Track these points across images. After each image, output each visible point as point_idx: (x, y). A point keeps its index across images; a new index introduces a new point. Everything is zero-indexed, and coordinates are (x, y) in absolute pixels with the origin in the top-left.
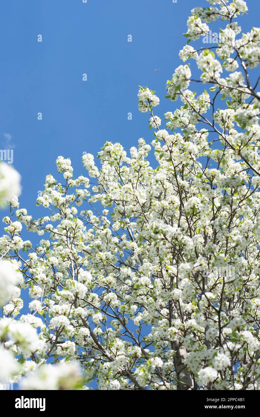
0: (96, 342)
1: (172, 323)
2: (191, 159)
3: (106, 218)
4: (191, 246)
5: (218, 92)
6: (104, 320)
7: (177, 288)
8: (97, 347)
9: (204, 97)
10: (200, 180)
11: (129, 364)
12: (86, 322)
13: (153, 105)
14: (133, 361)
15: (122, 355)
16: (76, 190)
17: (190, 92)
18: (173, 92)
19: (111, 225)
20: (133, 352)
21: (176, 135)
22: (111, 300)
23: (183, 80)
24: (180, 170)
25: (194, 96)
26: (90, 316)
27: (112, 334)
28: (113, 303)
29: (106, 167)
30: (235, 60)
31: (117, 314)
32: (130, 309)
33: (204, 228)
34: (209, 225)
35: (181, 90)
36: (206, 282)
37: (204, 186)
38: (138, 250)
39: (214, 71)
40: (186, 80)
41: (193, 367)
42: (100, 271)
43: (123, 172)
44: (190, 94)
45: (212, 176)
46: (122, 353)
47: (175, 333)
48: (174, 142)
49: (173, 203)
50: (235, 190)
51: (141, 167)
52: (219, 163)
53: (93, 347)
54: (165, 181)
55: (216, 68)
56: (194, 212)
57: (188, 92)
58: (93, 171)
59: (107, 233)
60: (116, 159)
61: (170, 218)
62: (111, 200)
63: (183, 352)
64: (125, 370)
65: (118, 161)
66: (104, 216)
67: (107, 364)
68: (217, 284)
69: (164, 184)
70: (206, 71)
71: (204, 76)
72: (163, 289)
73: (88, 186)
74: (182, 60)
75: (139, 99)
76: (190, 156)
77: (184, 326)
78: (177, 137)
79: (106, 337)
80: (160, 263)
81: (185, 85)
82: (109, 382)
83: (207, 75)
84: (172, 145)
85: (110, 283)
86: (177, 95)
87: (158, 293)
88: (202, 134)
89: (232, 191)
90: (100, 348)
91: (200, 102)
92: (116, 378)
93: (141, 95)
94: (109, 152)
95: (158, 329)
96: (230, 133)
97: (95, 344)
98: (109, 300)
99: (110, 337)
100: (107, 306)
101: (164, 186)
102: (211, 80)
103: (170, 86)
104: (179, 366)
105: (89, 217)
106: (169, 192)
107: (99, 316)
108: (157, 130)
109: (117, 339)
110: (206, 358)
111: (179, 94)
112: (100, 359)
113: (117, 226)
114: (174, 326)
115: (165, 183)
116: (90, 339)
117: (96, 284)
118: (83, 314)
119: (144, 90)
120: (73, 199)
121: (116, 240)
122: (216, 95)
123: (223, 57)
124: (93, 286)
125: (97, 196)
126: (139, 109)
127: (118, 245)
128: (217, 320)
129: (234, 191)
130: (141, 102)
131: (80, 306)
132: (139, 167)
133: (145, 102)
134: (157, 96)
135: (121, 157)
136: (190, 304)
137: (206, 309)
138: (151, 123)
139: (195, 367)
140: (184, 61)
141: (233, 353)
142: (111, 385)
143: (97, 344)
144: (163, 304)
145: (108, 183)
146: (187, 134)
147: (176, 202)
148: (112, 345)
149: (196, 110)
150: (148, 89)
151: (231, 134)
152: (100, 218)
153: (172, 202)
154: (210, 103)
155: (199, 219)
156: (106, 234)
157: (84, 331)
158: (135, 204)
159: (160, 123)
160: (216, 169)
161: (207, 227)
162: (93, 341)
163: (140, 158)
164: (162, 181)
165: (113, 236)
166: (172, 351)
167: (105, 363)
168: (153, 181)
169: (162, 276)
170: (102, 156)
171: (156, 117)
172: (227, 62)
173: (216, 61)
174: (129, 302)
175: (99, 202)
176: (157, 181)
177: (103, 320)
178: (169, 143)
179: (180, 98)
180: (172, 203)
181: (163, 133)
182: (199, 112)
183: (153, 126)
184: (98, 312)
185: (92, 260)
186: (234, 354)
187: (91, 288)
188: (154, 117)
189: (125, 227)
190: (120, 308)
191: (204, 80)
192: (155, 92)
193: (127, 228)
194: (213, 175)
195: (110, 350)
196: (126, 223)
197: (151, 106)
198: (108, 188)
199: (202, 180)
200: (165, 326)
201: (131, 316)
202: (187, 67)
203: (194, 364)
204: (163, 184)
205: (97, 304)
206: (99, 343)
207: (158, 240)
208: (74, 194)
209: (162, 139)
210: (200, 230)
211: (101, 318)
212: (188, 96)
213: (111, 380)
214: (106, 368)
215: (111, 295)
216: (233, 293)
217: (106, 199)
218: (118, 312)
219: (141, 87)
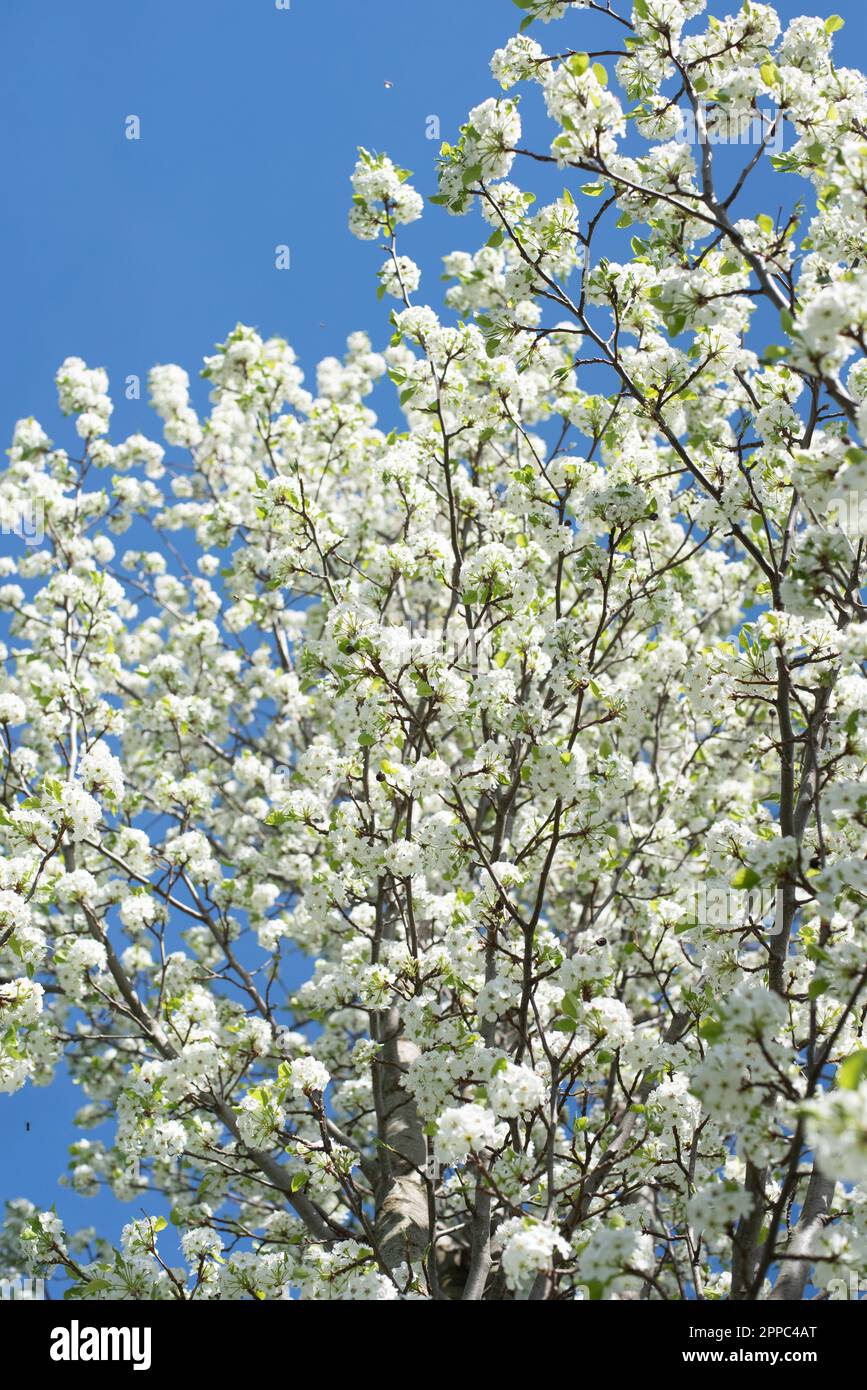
0: (125, 990)
1: (381, 954)
2: (503, 415)
3: (207, 585)
4: (459, 703)
5: (607, 203)
6: (160, 923)
7: (409, 838)
8: (125, 1007)
9: (560, 215)
10: (525, 489)
11: (225, 1076)
12: (99, 922)
13: (399, 219)
14: (239, 1066)
15: (205, 1040)
16: (115, 478)
17: (517, 190)
18: (458, 185)
19: (221, 612)
20: (243, 1036)
21: (464, 330)
22: (189, 858)
23: (491, 149)
24: (469, 452)
25: (526, 206)
26: (113, 903)
27: (180, 972)
28: (195, 867)
29: (227, 414)
30: (674, 102)
31: (207, 905)
32: (248, 894)
33: (524, 650)
34: (541, 645)
35: (486, 183)
36: (509, 829)
37: (536, 510)
38: (300, 704)
39: (599, 131)
40: (503, 148)
41: (426, 1100)
42: (164, 757)
43: (280, 435)
44: (513, 198)
45: (568, 481)
46: (207, 1034)
47: (386, 985)
48: (454, 352)
49: (432, 558)
50: (623, 532)
51: (341, 425)
52: (597, 440)
53: (113, 1006)
54: (413, 480)
55: (605, 121)
56: (492, 595)
57: (508, 191)
58: (180, 424)
59: (203, 634)
60: (261, 390)
61: (422, 609)
62: (229, 525)
63: (408, 1051)
64: (211, 1092)
65: (269, 395)
66: (204, 576)
67: (155, 1067)
68: (543, 840)
69: (407, 490)
70: (572, 127)
71: (565, 143)
72: (360, 835)
73: (157, 473)
74: (497, 83)
75: (353, 192)
76: (501, 404)
77: (416, 967)
78: (467, 336)
79: (158, 978)
80: (365, 750)
81: (497, 166)
82: (153, 1125)
83: (574, 141)
84: (445, 361)
85: (192, 802)
86: (470, 197)
87: (341, 848)
88: (539, 338)
89: (611, 536)
90: (136, 1010)
91: (545, 228)
92: (179, 1117)
93: (362, 178)
94: (243, 362)
95: (336, 968)
96: (642, 346)
97: (120, 1000)
98: (183, 857)
99: (173, 981)
100: (173, 877)
101: (409, 497)
102: (586, 160)
103: (452, 162)
104: (390, 1097)
105: (151, 578)
106: (423, 518)
107: (140, 908)
108: (403, 305)
109: (198, 989)
110: (471, 1073)
111: (479, 193)
112: (137, 1052)
113: (241, 616)
114: (386, 962)
115: (412, 487)
116: (105, 981)
117: (144, 802)
118: (90, 893)
119: (373, 162)
120: (99, 509)
121: (231, 661)
122: (602, 210)
123: (638, 91)
124: (135, 804)
125: (185, 509)
126: (351, 227)
127: (238, 679)
128: (522, 955)
129: (621, 536)
130: (361, 202)
131: (84, 866)
132: (335, 425)
133: (375, 204)
134: (417, 190)
135: (279, 383)
136: (451, 896)
137: (489, 915)
138: (384, 281)
139: (433, 1101)
140: (504, 87)
141: (562, 1065)
142: (156, 1136)
143: (129, 999)
144: (359, 887)
145: (228, 469)
146: (491, 330)
147: (441, 553)
148: (178, 1006)
149: (529, 255)
150: (387, 162)
151: (646, 349)
152: (187, 584)
153: (427, 552)
154: (578, 235)
155: (509, 618)
156: (201, 638)
157: (87, 952)
158: (303, 546)
159: (417, 281)
160: (582, 460)
161: (535, 648)
162: (116, 988)
163: (345, 398)
164: (402, 480)
165: (225, 647)
166: (371, 1043)
167: (147, 1064)
168: (374, 477)
169: (364, 796)
170: (219, 372)
171: (405, 260)
172: (649, 105)
173: (609, 97)
174: (249, 870)
175: (190, 529)
176: (386, 478)
177: (155, 920)
178: (437, 355)
179: (478, 207)
180: (428, 555)
181: (420, 318)
182: (539, 261)
183: (389, 290)
184: (140, 892)
185: (143, 718)
186: (563, 1070)
187: (128, 813)
188: (398, 259)
189: (268, 621)
190: (217, 887)
191: (563, 156)
192: (411, 174)
193: (274, 626)
194: (572, 477)
195: (168, 1020)
196: (273, 608)
197: (393, 220)
198: (225, 487)
199: (533, 490)
200: (357, 961)
201: (256, 918)
202: (509, 107)
203: (429, 1090)
204: (403, 490)
205: (143, 869)
206: (134, 994)
207: (354, 676)
208: (108, 492)
209: (417, 339)
210: (508, 655)
211: (150, 915)
212: (507, 204)
213: (159, 1120)
214: (147, 1081)
215: (193, 841)
216: (593, 875)
217: (212, 518)
218: (207, 898)
219: (367, 153)
